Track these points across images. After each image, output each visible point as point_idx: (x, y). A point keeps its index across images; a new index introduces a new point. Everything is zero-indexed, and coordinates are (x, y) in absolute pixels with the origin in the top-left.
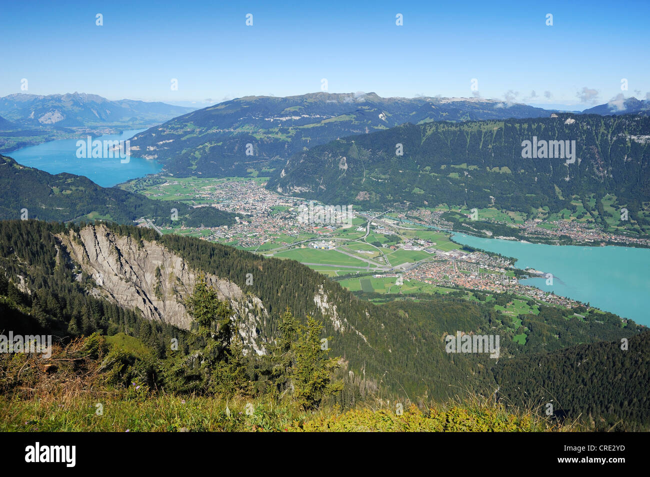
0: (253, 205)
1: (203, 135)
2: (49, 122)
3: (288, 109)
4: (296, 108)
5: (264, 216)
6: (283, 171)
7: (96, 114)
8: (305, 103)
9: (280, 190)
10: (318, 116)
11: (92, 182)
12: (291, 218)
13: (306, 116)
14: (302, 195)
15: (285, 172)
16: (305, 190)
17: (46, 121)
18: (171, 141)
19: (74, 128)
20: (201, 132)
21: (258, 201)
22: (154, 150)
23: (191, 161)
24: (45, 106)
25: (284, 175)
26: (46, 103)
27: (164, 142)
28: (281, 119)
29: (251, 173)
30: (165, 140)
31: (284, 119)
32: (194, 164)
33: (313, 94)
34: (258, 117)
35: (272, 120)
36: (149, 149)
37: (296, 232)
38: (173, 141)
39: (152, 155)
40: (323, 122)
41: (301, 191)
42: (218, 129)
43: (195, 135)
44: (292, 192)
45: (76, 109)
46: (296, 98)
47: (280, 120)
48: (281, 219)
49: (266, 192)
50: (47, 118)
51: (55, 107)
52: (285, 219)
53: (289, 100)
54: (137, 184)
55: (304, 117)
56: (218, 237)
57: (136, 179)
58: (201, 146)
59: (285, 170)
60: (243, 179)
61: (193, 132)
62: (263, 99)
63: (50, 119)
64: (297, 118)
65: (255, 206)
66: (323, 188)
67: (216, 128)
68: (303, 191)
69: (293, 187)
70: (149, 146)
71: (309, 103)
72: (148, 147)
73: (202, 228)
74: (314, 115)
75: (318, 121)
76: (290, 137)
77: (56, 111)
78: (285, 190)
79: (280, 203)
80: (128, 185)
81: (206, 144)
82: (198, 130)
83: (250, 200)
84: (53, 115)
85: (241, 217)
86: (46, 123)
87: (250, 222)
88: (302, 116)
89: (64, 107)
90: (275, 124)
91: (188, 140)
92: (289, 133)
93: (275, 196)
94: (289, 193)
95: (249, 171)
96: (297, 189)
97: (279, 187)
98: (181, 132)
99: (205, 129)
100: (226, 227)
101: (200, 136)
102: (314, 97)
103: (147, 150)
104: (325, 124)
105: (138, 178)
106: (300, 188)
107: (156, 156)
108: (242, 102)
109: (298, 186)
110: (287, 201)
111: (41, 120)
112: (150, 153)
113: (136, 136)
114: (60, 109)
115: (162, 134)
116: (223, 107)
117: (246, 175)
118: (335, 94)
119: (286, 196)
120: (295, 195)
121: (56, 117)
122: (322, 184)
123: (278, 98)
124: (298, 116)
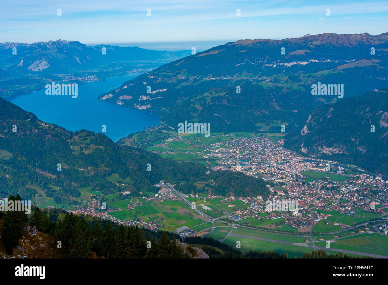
0: (279, 169)
1: (198, 83)
2: (36, 70)
3: (293, 53)
4: (301, 52)
5: (299, 185)
6: (305, 127)
7: (78, 61)
8: (311, 46)
9: (304, 150)
10: (329, 60)
11: (111, 140)
12: (333, 188)
13: (313, 61)
14: (333, 157)
15: (308, 127)
16: (337, 151)
17: (34, 69)
18: (165, 90)
19: (61, 75)
20: (195, 81)
21: (282, 164)
22: (147, 100)
23: (192, 113)
24: (33, 54)
25: (306, 132)
26: (33, 51)
27: (157, 91)
28: (285, 64)
29: (261, 127)
30: (158, 89)
31: (289, 65)
32: (195, 116)
33: (319, 35)
34: (258, 63)
35: (275, 66)
36: (141, 98)
37: (350, 209)
38: (166, 90)
39: (145, 105)
40: (340, 68)
41: (332, 153)
42: (213, 77)
43: (189, 84)
44: (320, 154)
45: (61, 56)
46: (299, 41)
47: (284, 66)
48: (322, 189)
49: (286, 152)
50: (36, 66)
51: (43, 55)
52: (327, 189)
53: (290, 43)
54: (140, 139)
55: (312, 62)
56: (255, 210)
57: (137, 133)
58: (200, 97)
59: (307, 126)
60: (253, 134)
61: (187, 80)
62: (261, 42)
63: (38, 67)
64: (305, 63)
65: (281, 170)
66: (361, 150)
67: (211, 75)
68: (335, 153)
69: (322, 148)
70: (142, 95)
71: (315, 45)
72: (140, 97)
73: (232, 197)
74: (324, 60)
75: (333, 66)
76: (301, 85)
77: (44, 59)
78: (311, 151)
79: (309, 166)
80: (131, 140)
81: (206, 94)
82: (192, 78)
83: (272, 161)
84: (41, 62)
85: (272, 185)
86: (34, 70)
87: (286, 192)
88: (310, 61)
89: (50, 54)
90: (279, 70)
91: (183, 88)
92: (301, 81)
93: (300, 158)
94: (316, 155)
95: (258, 125)
96: (326, 150)
97: (303, 147)
98: (174, 80)
99: (200, 76)
100: (260, 197)
101: (195, 84)
102: (320, 39)
103: (140, 99)
104: (343, 70)
105: (139, 132)
106: (331, 149)
107: (149, 106)
108: (237, 46)
109: (329, 146)
110: (317, 164)
111: (31, 67)
112: (143, 103)
113: (127, 83)
114: (46, 56)
115: (155, 82)
116: (216, 52)
117: (255, 130)
118: (345, 35)
119: (313, 158)
120: (325, 157)
121: (42, 65)
122: (360, 145)
123: (278, 41)
124: (304, 61)
